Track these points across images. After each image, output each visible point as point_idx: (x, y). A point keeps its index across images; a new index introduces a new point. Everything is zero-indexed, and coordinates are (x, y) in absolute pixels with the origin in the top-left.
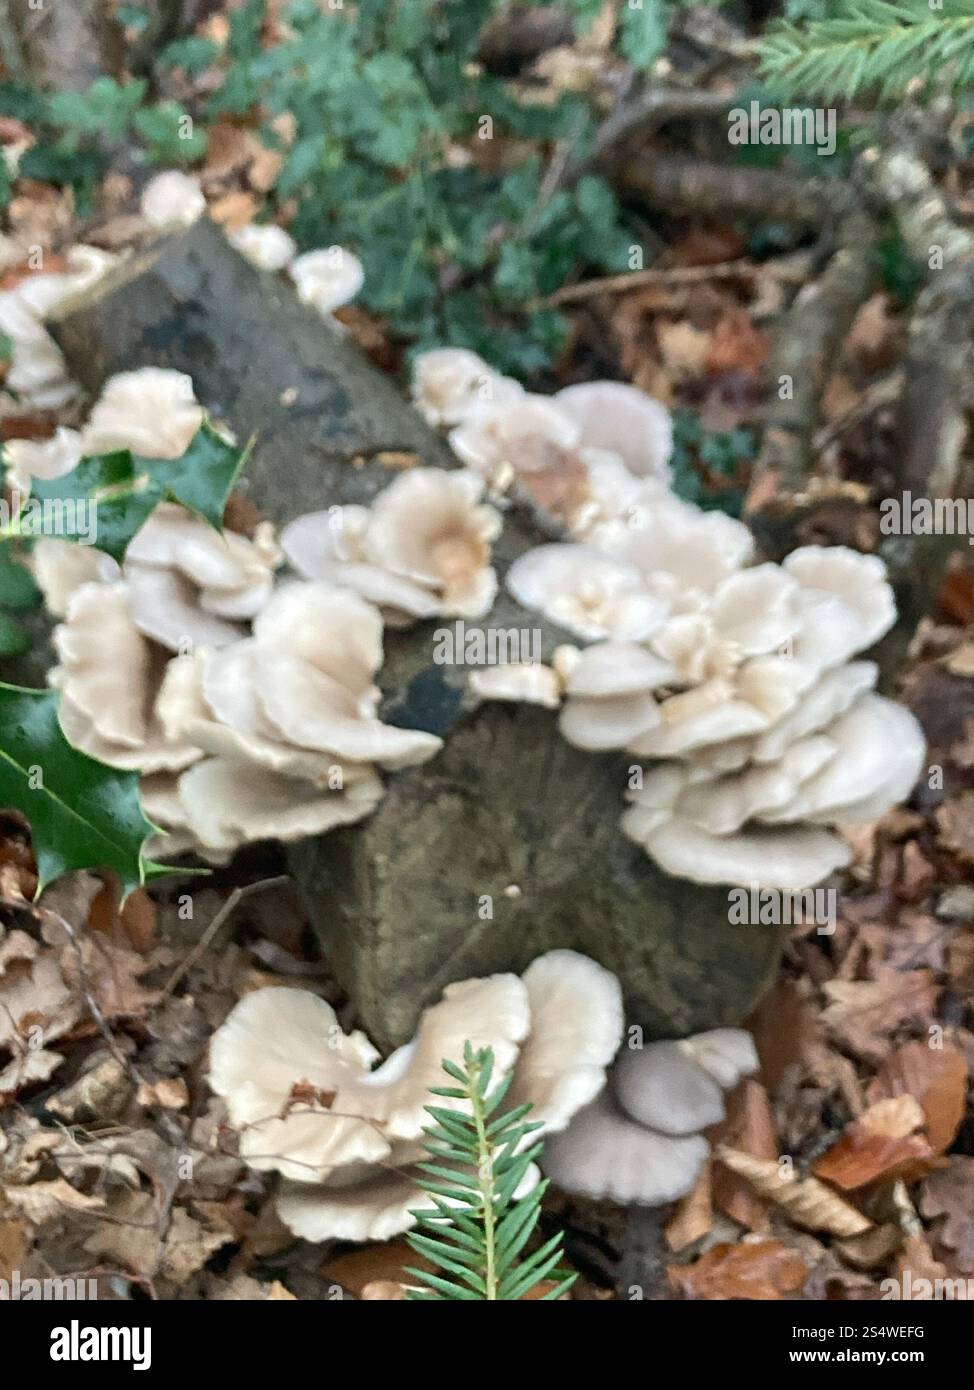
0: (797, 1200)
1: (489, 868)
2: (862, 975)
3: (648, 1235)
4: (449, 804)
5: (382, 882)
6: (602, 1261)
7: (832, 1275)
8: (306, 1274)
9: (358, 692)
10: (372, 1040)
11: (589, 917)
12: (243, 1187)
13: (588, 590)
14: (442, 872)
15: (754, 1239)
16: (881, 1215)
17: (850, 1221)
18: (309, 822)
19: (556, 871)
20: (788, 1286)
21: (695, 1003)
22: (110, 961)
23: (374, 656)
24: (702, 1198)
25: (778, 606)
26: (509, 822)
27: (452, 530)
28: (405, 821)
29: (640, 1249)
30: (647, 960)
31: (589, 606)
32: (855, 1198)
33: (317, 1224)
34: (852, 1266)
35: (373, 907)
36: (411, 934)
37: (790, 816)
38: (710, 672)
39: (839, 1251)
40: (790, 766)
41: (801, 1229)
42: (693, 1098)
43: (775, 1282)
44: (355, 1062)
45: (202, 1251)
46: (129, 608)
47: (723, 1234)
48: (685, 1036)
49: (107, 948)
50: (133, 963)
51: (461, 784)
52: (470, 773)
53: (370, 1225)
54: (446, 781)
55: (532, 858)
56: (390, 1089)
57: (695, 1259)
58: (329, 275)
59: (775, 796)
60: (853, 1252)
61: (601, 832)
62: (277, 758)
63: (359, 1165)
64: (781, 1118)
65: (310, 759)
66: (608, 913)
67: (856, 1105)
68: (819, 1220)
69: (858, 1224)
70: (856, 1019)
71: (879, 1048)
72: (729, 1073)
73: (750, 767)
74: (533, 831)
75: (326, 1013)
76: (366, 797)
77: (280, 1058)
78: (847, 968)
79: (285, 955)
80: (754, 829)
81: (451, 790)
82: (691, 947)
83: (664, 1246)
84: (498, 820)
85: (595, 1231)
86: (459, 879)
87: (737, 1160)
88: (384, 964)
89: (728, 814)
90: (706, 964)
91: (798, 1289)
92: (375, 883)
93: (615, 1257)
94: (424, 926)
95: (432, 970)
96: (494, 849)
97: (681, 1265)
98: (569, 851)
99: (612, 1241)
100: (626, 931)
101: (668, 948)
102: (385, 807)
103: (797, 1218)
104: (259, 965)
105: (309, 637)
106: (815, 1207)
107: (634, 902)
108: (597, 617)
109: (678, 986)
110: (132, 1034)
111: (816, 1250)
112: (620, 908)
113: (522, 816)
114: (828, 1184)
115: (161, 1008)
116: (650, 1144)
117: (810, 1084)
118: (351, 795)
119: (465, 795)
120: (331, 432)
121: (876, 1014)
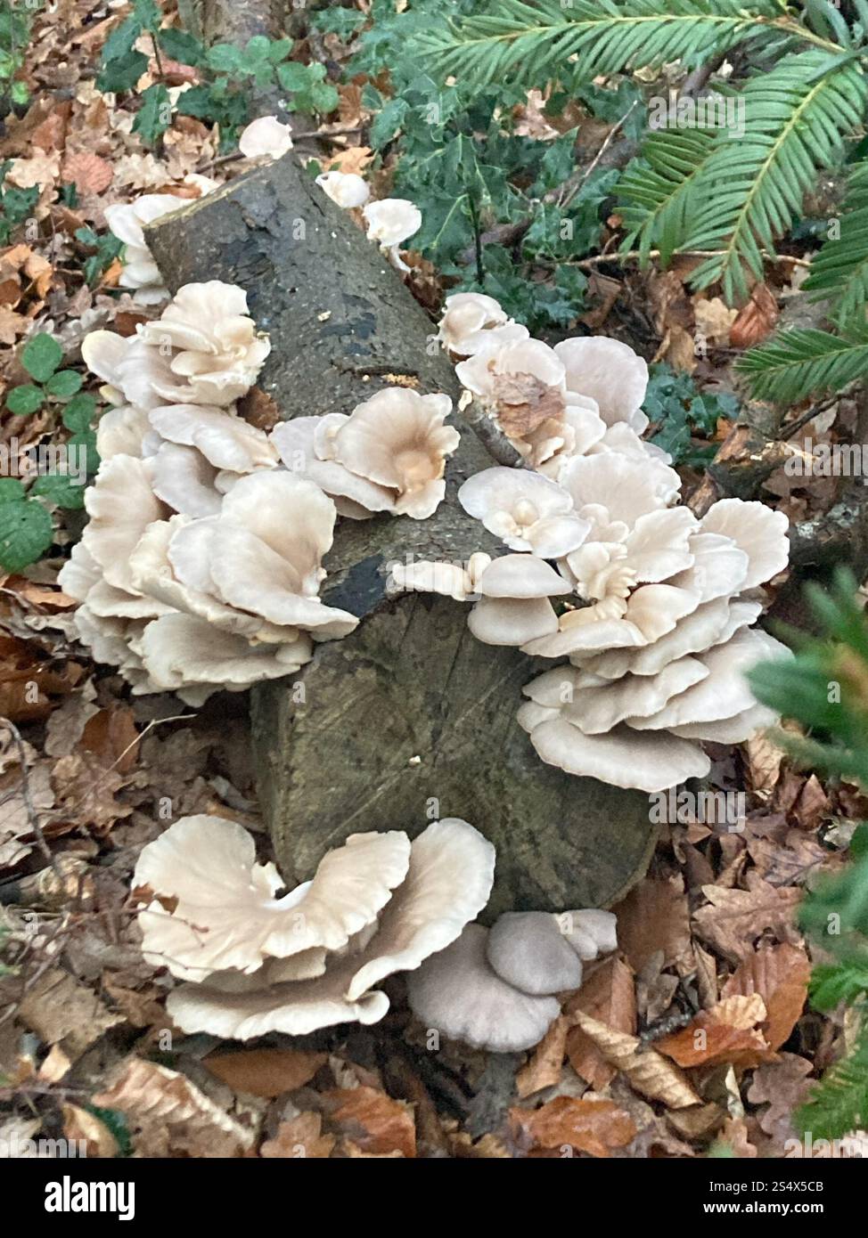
0: (637, 1070)
1: (395, 737)
2: (739, 884)
3: (502, 1080)
4: (368, 676)
5: (300, 735)
6: (459, 1096)
7: (658, 1140)
8: (194, 1064)
9: (304, 570)
10: (280, 871)
11: (484, 794)
12: (159, 982)
13: (524, 508)
14: (355, 735)
15: (593, 1097)
16: (711, 1094)
17: (681, 1094)
18: (238, 675)
19: (457, 748)
20: (614, 1143)
21: (571, 883)
22: (94, 776)
23: (326, 542)
24: (553, 1053)
25: (680, 543)
26: (419, 699)
27: (417, 442)
28: (324, 685)
29: (493, 1090)
30: (532, 838)
31: (521, 523)
32: (689, 1075)
33: (193, 1018)
34: (678, 1135)
35: (290, 757)
36: (321, 784)
37: (656, 726)
38: (608, 592)
39: (668, 1119)
40: (661, 682)
41: (640, 1095)
42: (553, 963)
43: (603, 1138)
44: (263, 890)
45: (100, 1028)
46: (151, 479)
47: (566, 1089)
48: (560, 911)
49: (95, 766)
50: (115, 782)
51: (378, 661)
52: (386, 650)
53: (237, 1026)
54: (362, 656)
55: (436, 734)
56: (281, 914)
57: (539, 1105)
58: (395, 218)
59: (646, 705)
60: (680, 1123)
61: (500, 720)
62: (214, 614)
63: (232, 973)
64: (643, 997)
65: (244, 618)
66: (501, 792)
67: (711, 996)
68: (654, 1090)
69: (689, 1099)
70: (726, 922)
71: (742, 949)
72: (591, 948)
73: (628, 679)
74: (439, 710)
75: (250, 844)
76: (292, 659)
77: (197, 875)
78: (728, 876)
79: (234, 792)
80: (624, 732)
81: (368, 664)
82: (573, 833)
83: (514, 1092)
84: (408, 696)
85: (458, 1068)
86: (370, 743)
87: (591, 1026)
88: (295, 807)
89: (604, 716)
90: (585, 850)
91: (624, 1148)
92: (294, 737)
93: (469, 1093)
94: (333, 779)
95: (338, 819)
96: (403, 722)
97: (524, 1110)
98: (468, 732)
99: (470, 1080)
100: (516, 810)
101: (552, 829)
102: (308, 672)
103: (636, 1085)
104: (216, 797)
105: (268, 517)
106: (651, 1079)
107: (525, 786)
108: (527, 532)
109: (558, 867)
110: (100, 841)
111: (648, 1115)
112: (512, 789)
113: (430, 696)
114: (668, 1059)
115: (127, 821)
116: (509, 999)
117: (671, 970)
118: (281, 657)
119: (380, 670)
120: (348, 352)
121: (745, 920)
